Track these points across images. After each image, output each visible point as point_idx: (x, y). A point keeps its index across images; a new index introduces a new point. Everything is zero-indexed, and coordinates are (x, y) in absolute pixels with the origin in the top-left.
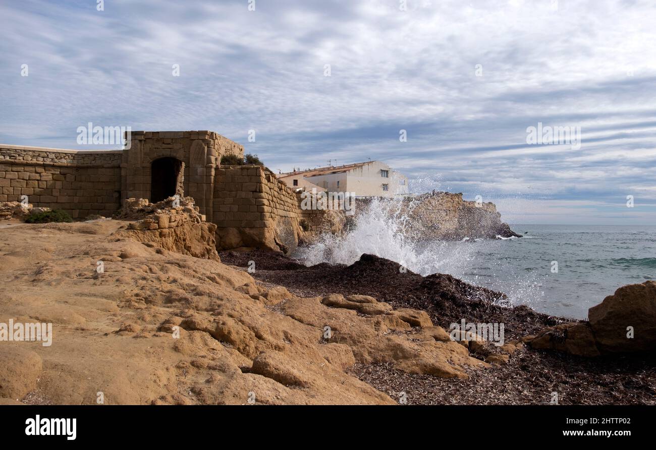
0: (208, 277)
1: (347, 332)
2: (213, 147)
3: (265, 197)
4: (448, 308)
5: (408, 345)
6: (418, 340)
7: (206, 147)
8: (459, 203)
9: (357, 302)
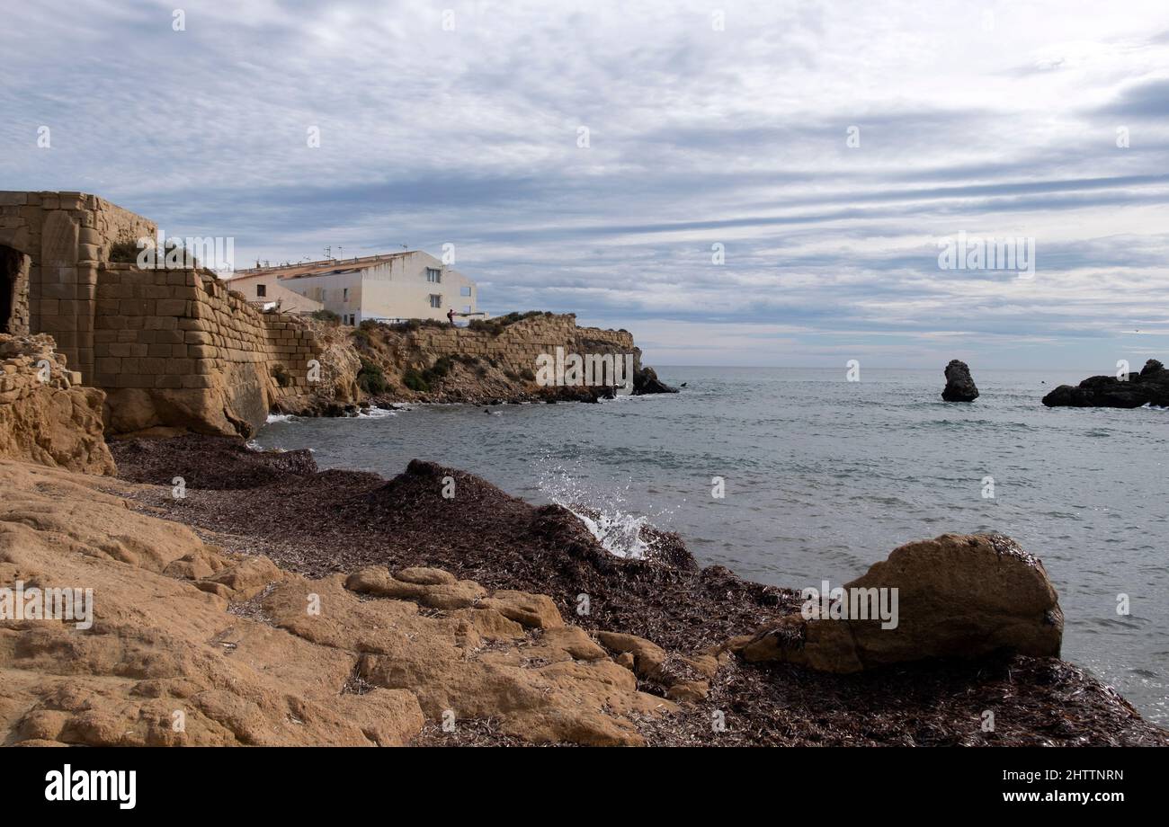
0: (103, 548)
1: (403, 656)
2: (92, 225)
3: (204, 328)
4: (584, 577)
5: (526, 679)
6: (542, 661)
7: (77, 227)
8: (569, 333)
9: (417, 583)
